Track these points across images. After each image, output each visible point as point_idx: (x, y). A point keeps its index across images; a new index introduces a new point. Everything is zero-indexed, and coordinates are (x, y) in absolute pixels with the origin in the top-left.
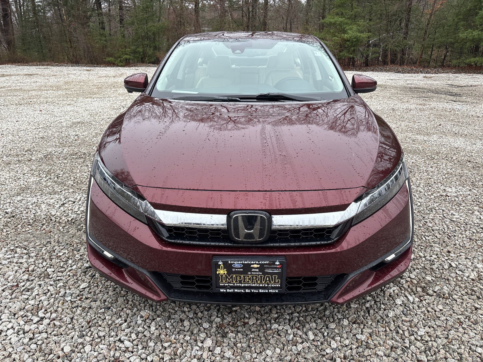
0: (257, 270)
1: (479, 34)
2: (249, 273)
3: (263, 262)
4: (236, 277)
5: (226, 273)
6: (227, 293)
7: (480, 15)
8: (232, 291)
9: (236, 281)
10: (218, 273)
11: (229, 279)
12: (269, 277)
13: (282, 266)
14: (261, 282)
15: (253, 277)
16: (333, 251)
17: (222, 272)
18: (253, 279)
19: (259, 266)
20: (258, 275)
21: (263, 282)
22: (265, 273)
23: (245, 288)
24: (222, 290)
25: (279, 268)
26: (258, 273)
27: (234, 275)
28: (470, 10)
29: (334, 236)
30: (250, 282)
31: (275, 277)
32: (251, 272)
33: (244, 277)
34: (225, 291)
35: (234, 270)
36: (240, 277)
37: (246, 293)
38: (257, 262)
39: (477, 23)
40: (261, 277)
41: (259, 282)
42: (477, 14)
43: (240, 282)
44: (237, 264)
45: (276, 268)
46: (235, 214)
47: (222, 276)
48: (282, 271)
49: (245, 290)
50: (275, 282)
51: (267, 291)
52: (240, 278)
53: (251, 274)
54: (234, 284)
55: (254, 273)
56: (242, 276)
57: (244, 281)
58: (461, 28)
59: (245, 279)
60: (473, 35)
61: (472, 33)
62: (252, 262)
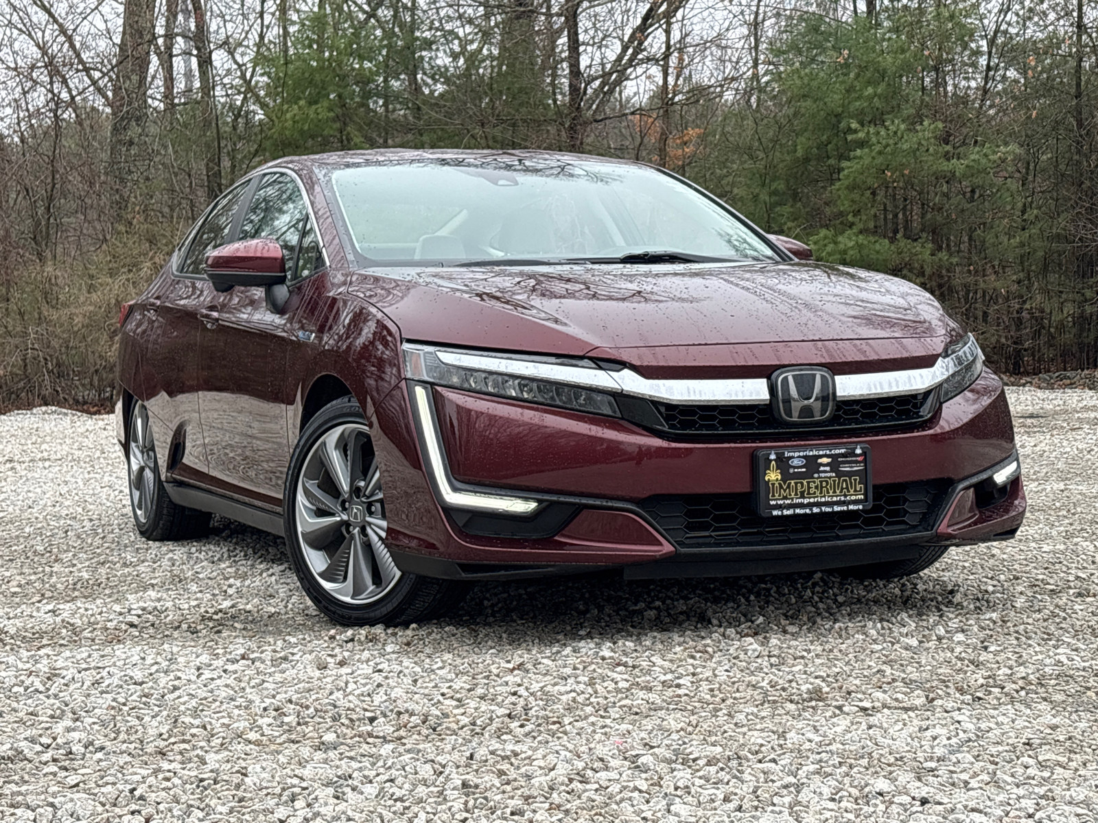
0: (828, 469)
1: (860, 246)
2: (816, 475)
3: (837, 451)
4: (796, 483)
5: (779, 477)
6: (783, 516)
7: (847, 177)
8: (790, 512)
9: (796, 494)
10: (767, 479)
11: (785, 491)
12: (846, 481)
13: (865, 459)
14: (835, 492)
15: (821, 482)
16: (931, 432)
17: (773, 476)
18: (822, 487)
19: (829, 460)
20: (830, 478)
21: (838, 492)
22: (840, 474)
23: (810, 505)
24: (775, 513)
25: (860, 462)
26: (828, 475)
27: (793, 482)
28: (807, 160)
29: (926, 412)
30: (818, 493)
31: (855, 480)
32: (819, 472)
33: (808, 483)
34: (780, 513)
35: (791, 471)
36: (802, 484)
37: (813, 515)
38: (828, 452)
39: (845, 206)
40: (834, 481)
41: (831, 492)
42: (833, 175)
43: (803, 497)
44: (797, 459)
45: (856, 462)
46: (782, 373)
47: (773, 485)
48: (866, 469)
49: (811, 510)
50: (855, 491)
51: (845, 508)
52: (802, 487)
53: (819, 477)
54: (792, 499)
55: (822, 475)
56: (805, 483)
57: (809, 493)
58: (790, 224)
59: (809, 488)
60: (842, 247)
61: (836, 243)
62: (821, 453)
